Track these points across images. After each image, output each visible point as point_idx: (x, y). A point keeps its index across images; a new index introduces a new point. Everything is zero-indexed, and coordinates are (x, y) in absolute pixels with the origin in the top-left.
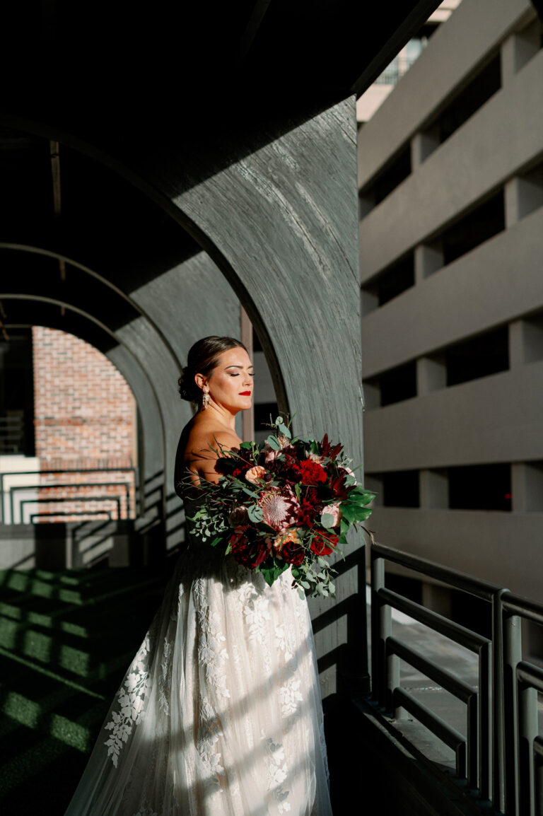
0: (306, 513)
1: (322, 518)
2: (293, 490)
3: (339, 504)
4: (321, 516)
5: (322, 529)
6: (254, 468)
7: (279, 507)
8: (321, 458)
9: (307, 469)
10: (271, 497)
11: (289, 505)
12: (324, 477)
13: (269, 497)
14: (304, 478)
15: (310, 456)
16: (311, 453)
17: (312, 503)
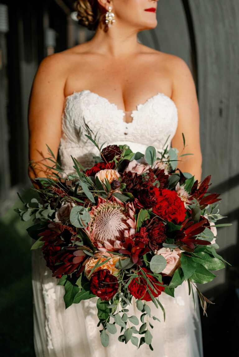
0: (137, 243)
1: (153, 258)
2: (137, 213)
3: (181, 251)
4: (154, 255)
5: (148, 269)
6: (110, 170)
7: (110, 223)
8: (190, 197)
9: (167, 199)
10: (111, 209)
11: (124, 226)
12: (180, 218)
13: (109, 208)
14: (157, 206)
15: (180, 189)
16: (183, 187)
17: (150, 236)
